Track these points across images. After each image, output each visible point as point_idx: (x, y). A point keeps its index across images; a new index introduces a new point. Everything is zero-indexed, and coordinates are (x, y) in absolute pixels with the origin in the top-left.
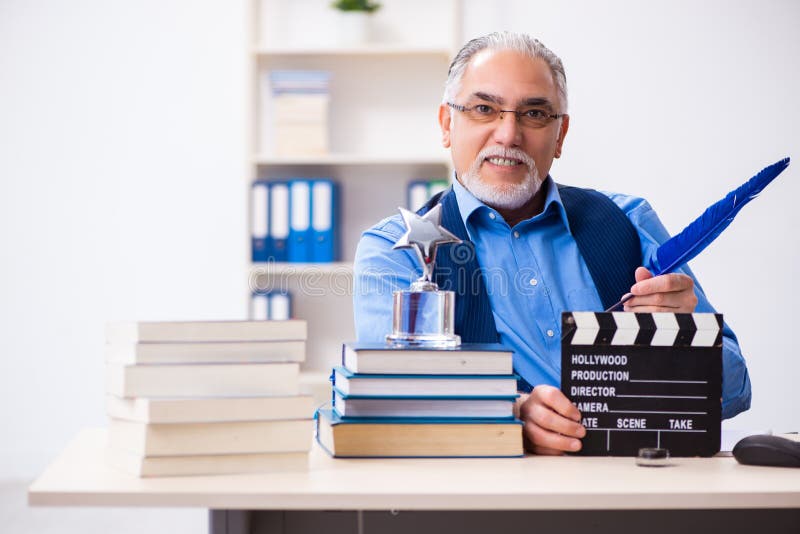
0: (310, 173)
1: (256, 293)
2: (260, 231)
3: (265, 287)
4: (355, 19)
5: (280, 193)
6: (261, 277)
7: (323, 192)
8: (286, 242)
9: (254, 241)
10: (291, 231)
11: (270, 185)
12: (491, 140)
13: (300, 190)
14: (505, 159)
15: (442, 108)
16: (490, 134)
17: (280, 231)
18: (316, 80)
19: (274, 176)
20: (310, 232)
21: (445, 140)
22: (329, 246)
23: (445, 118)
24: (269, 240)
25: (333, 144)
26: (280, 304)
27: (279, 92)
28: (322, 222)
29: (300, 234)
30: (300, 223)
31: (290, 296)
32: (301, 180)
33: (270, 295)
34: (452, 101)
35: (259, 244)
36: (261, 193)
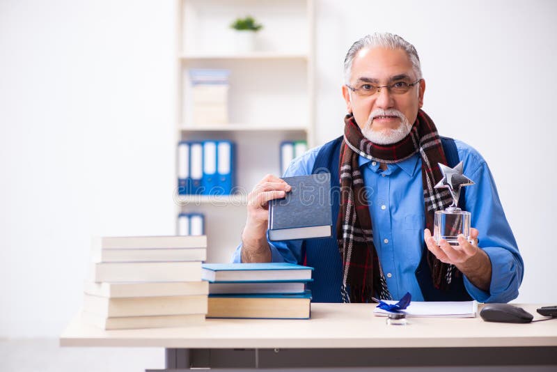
0: (217, 136)
1: (181, 215)
2: (184, 174)
3: (187, 211)
4: (246, 35)
5: (196, 149)
6: (184, 204)
7: (225, 149)
8: (201, 181)
9: (180, 181)
10: (204, 174)
11: (190, 144)
12: (375, 106)
13: (210, 147)
14: (385, 117)
15: (344, 89)
16: (374, 102)
17: (197, 174)
18: (221, 76)
19: (193, 138)
20: (217, 175)
21: (348, 108)
22: (228, 184)
23: (346, 94)
24: (190, 180)
25: (231, 117)
26: (197, 222)
27: (196, 83)
28: (224, 168)
29: (210, 176)
30: (210, 170)
31: (203, 217)
32: (210, 141)
33: (190, 216)
34: (348, 84)
35: (183, 183)
36: (184, 149)
